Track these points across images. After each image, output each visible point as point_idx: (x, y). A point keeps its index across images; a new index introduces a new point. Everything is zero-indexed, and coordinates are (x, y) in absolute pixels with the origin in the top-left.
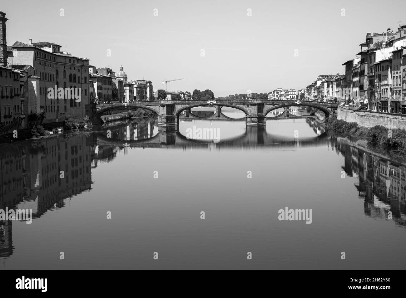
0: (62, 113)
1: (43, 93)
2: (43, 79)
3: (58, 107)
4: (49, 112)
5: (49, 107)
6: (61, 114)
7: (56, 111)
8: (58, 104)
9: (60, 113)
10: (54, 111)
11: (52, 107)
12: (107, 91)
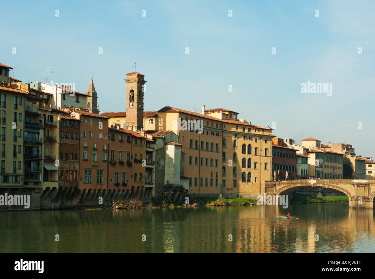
0: (230, 188)
1: (196, 163)
2: (196, 148)
3: (224, 181)
4: (206, 185)
5: (207, 179)
6: (228, 189)
7: (219, 186)
8: (224, 178)
9: (226, 188)
10: (217, 185)
11: (212, 180)
12: (334, 170)
